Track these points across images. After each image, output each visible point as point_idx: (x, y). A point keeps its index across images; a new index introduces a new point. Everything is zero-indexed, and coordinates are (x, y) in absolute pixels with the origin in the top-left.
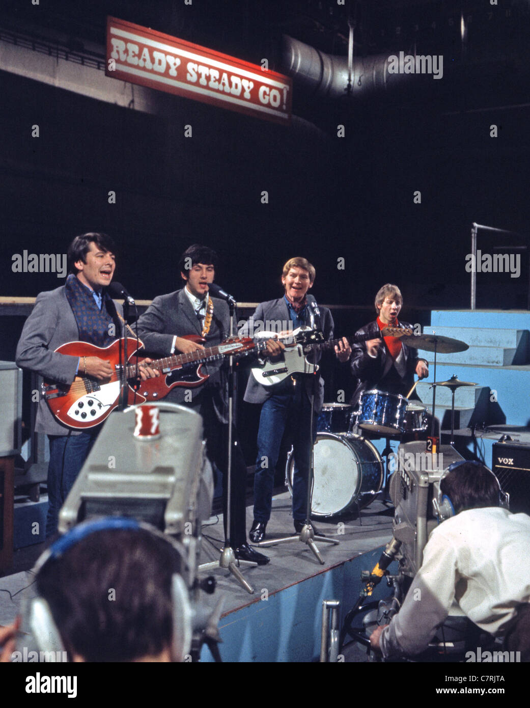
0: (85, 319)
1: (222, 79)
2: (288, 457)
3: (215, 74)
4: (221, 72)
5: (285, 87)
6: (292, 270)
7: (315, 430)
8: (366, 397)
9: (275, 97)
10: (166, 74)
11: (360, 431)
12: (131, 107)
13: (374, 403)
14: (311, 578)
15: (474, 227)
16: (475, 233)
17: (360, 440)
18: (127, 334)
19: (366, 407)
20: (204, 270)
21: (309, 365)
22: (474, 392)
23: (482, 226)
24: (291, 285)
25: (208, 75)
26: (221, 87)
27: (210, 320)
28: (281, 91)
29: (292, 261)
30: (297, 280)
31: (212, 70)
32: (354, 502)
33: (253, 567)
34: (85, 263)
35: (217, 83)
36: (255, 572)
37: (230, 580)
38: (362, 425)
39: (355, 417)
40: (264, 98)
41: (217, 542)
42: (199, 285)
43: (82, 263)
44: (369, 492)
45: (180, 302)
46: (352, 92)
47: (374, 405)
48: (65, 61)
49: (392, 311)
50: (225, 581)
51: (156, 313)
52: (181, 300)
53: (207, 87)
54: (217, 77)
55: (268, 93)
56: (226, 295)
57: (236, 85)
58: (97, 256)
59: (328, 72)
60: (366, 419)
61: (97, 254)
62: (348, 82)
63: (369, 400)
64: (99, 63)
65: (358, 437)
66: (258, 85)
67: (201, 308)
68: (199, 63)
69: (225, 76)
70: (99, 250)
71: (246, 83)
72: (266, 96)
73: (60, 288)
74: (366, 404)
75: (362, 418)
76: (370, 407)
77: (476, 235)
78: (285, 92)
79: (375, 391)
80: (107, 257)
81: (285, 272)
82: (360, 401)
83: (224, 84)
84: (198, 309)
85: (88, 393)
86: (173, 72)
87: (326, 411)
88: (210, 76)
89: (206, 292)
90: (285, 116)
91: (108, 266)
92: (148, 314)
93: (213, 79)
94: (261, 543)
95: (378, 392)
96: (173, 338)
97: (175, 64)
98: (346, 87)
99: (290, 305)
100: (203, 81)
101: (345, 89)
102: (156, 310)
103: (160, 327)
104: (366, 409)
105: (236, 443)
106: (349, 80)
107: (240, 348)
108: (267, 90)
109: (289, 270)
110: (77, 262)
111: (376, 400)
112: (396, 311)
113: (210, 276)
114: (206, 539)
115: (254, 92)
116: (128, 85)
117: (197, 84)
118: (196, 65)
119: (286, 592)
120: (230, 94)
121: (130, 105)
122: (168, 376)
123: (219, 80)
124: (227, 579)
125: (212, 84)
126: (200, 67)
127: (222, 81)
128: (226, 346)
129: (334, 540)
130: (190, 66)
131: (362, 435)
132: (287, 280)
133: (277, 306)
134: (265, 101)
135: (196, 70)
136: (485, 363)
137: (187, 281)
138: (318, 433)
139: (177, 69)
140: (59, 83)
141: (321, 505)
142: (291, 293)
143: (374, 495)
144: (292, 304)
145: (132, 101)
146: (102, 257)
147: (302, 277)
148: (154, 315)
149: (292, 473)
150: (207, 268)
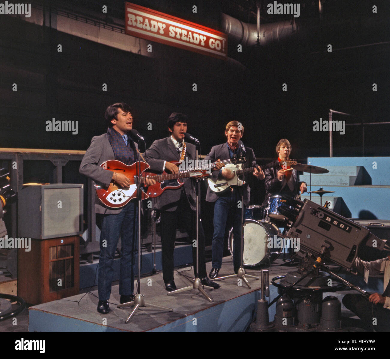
0: (118, 149)
1: (189, 35)
2: (230, 234)
3: (185, 32)
4: (188, 31)
5: (223, 39)
6: (231, 128)
7: (244, 218)
8: (273, 199)
9: (218, 45)
10: (158, 33)
11: (269, 218)
12: (139, 53)
13: (277, 203)
14: (244, 295)
15: (330, 112)
16: (331, 115)
17: (269, 224)
18: (140, 160)
19: (272, 205)
20: (182, 126)
21: (240, 181)
22: (333, 200)
23: (334, 111)
24: (231, 135)
25: (181, 33)
26: (188, 40)
27: (185, 153)
28: (221, 41)
29: (230, 123)
30: (234, 133)
31: (183, 31)
32: (267, 258)
33: (212, 290)
34: (117, 120)
35: (186, 37)
36: (212, 292)
37: (199, 296)
38: (270, 215)
39: (266, 211)
40: (212, 45)
41: (191, 279)
42: (179, 134)
43: (115, 120)
44: (275, 253)
45: (168, 144)
46: (260, 43)
47: (276, 204)
48: (103, 29)
49: (285, 152)
50: (196, 296)
51: (155, 149)
52: (169, 143)
53: (180, 40)
54: (186, 34)
55: (214, 42)
56: (194, 139)
57: (197, 39)
58: (123, 115)
59: (246, 32)
60: (273, 211)
61: (123, 114)
62: (257, 38)
63: (274, 201)
64: (122, 30)
65: (268, 223)
66: (208, 38)
67: (180, 147)
68: (176, 27)
69: (190, 33)
70: (124, 111)
71: (202, 38)
72: (213, 44)
73: (104, 134)
74: (272, 203)
75: (270, 211)
76: (274, 205)
77: (331, 116)
78: (224, 42)
79: (277, 196)
80: (128, 115)
81: (227, 129)
82: (269, 202)
83: (190, 38)
84: (178, 148)
85: (118, 189)
86: (162, 32)
87: (250, 209)
88: (182, 34)
89: (183, 138)
90: (224, 55)
91: (130, 120)
92: (152, 149)
93: (183, 35)
94: (215, 279)
95: (279, 197)
96: (164, 162)
97: (163, 27)
98: (256, 40)
99: (229, 148)
100: (178, 36)
101: (256, 42)
102: (155, 147)
103: (157, 156)
104: (272, 206)
105: (201, 220)
106: (258, 36)
107: (201, 175)
108: (214, 41)
109: (229, 128)
110: (112, 120)
111: (278, 201)
112: (288, 152)
113: (185, 129)
114: (185, 277)
115: (207, 42)
116: (138, 39)
117: (175, 38)
118: (174, 28)
119: (230, 302)
120: (193, 43)
121: (138, 52)
122: (162, 184)
123: (187, 36)
124: (197, 296)
125: (184, 38)
126: (176, 28)
127: (189, 36)
128: (194, 173)
129: (256, 277)
130: (171, 28)
131: (270, 221)
132: (229, 133)
133: (222, 148)
134: (213, 47)
135: (174, 30)
136: (339, 185)
137: (173, 132)
138: (246, 220)
139: (164, 30)
140: (100, 41)
141: (249, 260)
142: (230, 141)
143: (278, 254)
144: (230, 148)
145: (140, 50)
146: (125, 115)
147: (237, 131)
148: (154, 150)
149: (232, 243)
150: (183, 125)
